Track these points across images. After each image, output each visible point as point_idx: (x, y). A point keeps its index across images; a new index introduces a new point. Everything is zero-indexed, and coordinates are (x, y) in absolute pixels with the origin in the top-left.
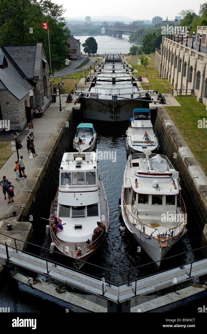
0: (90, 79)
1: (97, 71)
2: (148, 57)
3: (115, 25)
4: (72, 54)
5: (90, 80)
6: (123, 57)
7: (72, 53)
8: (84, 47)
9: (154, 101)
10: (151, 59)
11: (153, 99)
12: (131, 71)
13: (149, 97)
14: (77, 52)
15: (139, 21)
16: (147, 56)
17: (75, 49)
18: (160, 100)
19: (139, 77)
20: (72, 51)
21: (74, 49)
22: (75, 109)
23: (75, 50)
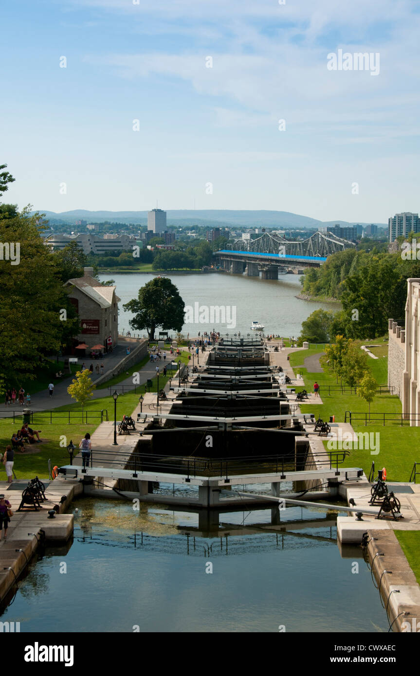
0: (134, 425)
1: (168, 397)
2: (366, 350)
3: (252, 241)
4: (85, 335)
5: (134, 429)
6: (276, 350)
7: (85, 331)
8: (134, 311)
9: (355, 510)
10: (376, 356)
11: (352, 501)
12: (298, 397)
13: (341, 492)
14: (104, 330)
15: (341, 227)
16: (363, 347)
17: (98, 318)
18: (379, 504)
19: (318, 421)
20: (85, 326)
21: (93, 317)
22: (48, 534)
23: (96, 323)
